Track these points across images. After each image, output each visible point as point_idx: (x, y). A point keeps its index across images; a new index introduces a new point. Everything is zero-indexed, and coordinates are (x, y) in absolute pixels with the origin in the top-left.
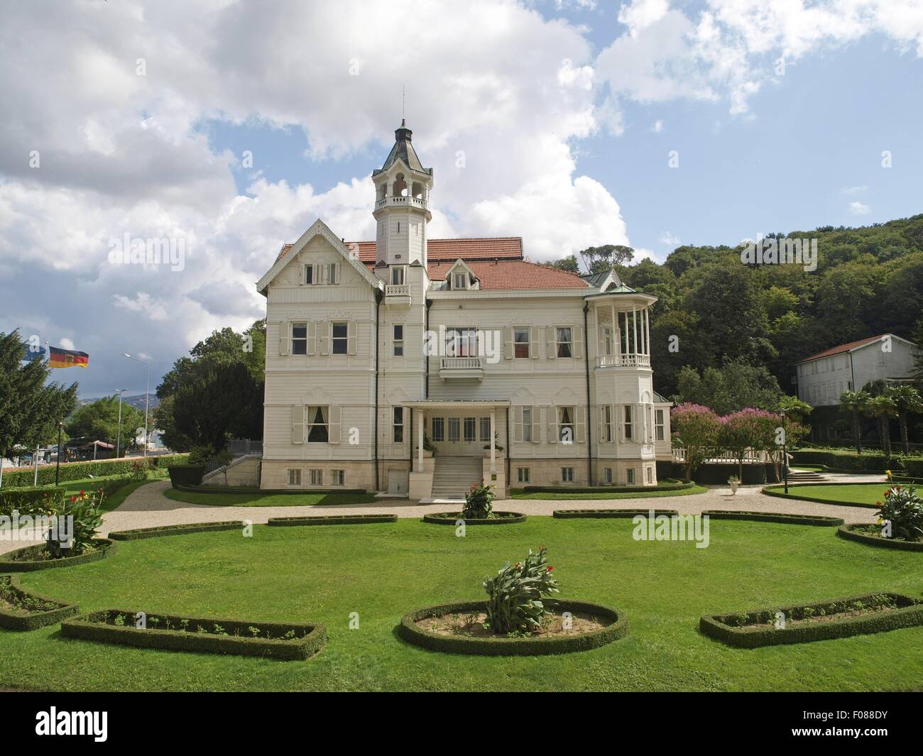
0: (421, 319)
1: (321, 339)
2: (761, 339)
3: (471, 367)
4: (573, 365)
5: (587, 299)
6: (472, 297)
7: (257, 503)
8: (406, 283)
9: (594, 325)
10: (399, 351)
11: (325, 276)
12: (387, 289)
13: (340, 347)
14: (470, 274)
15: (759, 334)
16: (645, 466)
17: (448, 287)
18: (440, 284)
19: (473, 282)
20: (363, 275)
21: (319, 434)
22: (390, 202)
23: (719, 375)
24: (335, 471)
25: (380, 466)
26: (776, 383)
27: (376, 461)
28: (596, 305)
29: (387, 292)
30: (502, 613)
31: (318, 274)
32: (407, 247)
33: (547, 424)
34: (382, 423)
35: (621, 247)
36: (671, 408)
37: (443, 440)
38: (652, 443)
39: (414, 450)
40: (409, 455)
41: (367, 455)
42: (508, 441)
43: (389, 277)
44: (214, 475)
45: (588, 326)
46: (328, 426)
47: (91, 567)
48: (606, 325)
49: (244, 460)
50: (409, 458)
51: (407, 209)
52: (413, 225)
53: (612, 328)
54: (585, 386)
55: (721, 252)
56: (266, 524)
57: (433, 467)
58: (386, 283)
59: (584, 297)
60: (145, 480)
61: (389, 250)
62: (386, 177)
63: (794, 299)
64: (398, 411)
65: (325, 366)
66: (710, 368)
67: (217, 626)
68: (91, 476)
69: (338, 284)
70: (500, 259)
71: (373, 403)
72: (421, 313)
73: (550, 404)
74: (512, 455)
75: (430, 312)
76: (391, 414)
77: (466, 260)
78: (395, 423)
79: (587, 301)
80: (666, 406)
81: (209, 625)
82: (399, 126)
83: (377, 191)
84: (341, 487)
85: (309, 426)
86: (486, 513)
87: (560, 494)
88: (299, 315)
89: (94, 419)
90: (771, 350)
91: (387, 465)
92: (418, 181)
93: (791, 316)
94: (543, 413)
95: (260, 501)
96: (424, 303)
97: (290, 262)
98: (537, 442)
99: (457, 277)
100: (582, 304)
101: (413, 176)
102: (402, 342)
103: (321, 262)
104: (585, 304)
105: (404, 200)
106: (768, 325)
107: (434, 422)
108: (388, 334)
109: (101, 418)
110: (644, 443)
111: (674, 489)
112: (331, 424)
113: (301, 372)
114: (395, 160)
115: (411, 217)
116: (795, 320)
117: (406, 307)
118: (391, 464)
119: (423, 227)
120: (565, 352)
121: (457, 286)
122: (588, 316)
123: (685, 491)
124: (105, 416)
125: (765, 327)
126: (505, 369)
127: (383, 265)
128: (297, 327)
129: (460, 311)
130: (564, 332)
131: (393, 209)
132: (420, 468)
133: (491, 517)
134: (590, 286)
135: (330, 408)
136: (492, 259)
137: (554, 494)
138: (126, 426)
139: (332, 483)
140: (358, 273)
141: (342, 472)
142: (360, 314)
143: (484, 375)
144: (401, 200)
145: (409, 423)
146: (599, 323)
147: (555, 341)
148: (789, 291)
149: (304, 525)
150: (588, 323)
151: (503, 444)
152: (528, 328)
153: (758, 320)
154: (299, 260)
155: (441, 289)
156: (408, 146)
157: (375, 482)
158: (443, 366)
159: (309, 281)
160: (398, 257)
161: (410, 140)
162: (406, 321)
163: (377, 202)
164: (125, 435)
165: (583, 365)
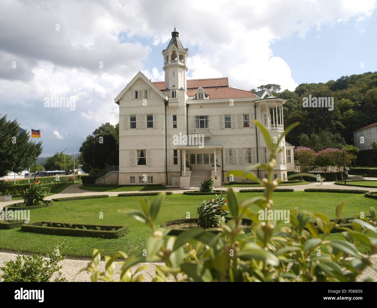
0: (184, 112)
1: (142, 122)
2: (337, 122)
3: (206, 132)
4: (250, 131)
5: (255, 102)
6: (206, 102)
7: (116, 190)
8: (177, 97)
9: (259, 113)
10: (175, 126)
11: (143, 95)
12: (169, 100)
13: (150, 125)
14: (205, 93)
15: (336, 119)
16: (282, 173)
17: (196, 99)
18: (192, 97)
19: (206, 96)
20: (159, 94)
21: (142, 162)
22: (170, 63)
23: (317, 137)
24: (149, 177)
25: (168, 174)
26: (344, 140)
27: (167, 173)
28: (260, 104)
29: (169, 101)
30: (204, 221)
31: (140, 94)
32: (178, 82)
33: (240, 156)
34: (169, 157)
35: (275, 85)
36: (294, 149)
37: (195, 164)
38: (285, 163)
39: (182, 167)
40: (180, 170)
41: (162, 170)
42: (223, 163)
43: (170, 95)
44: (100, 180)
45: (256, 114)
46: (146, 158)
47: (41, 210)
48: (265, 113)
49: (112, 173)
50: (180, 171)
51: (177, 66)
52: (180, 72)
53: (267, 114)
54: (256, 139)
55: (319, 85)
56: (117, 196)
57: (190, 174)
58: (169, 97)
59: (254, 101)
60: (73, 183)
61: (170, 83)
62: (168, 53)
63: (352, 103)
64: (175, 151)
65: (144, 133)
66: (313, 134)
67: (83, 226)
68: (52, 182)
69: (149, 98)
70: (218, 87)
71: (164, 148)
72: (184, 109)
73: (240, 147)
74: (224, 170)
75: (188, 109)
76: (172, 152)
77: (204, 88)
78: (174, 156)
79: (256, 103)
80: (292, 148)
81: (80, 226)
82: (173, 31)
83: (164, 59)
84: (152, 184)
85: (138, 158)
86: (210, 190)
87: (245, 185)
88: (133, 112)
89: (55, 161)
90: (342, 126)
91: (171, 174)
92: (181, 54)
93: (351, 111)
94: (237, 151)
95: (118, 189)
96: (185, 105)
97: (128, 90)
98: (235, 164)
99: (200, 94)
100: (254, 104)
101: (179, 52)
102: (176, 122)
103: (141, 89)
104: (255, 104)
105: (176, 62)
106: (340, 115)
107: (191, 156)
108: (170, 119)
109: (58, 161)
110: (281, 163)
111: (295, 182)
112: (147, 157)
113: (134, 136)
114: (171, 45)
115: (179, 69)
116: (352, 113)
117: (178, 107)
118: (173, 174)
119: (184, 73)
120: (246, 125)
121: (200, 98)
122: (256, 109)
123: (300, 183)
124: (59, 160)
125: (339, 116)
126: (220, 132)
127: (167, 90)
128: (132, 117)
129: (202, 108)
130: (246, 116)
131: (171, 66)
132: (185, 175)
133: (212, 192)
134: (257, 96)
135: (146, 151)
136: (215, 87)
137: (242, 185)
138: (68, 164)
139: (148, 182)
140: (157, 94)
141: (152, 177)
142: (158, 111)
143: (212, 135)
144: (174, 62)
145: (180, 156)
146: (261, 112)
147: (242, 120)
148: (349, 100)
149: (133, 196)
150: (256, 112)
151: (220, 164)
152: (230, 115)
153: (336, 113)
154: (132, 89)
155: (193, 99)
156: (177, 39)
157: (166, 181)
158: (194, 132)
159: (136, 97)
160: (174, 86)
161: (178, 36)
162: (178, 113)
163: (165, 63)
164: (68, 168)
165: (255, 130)
